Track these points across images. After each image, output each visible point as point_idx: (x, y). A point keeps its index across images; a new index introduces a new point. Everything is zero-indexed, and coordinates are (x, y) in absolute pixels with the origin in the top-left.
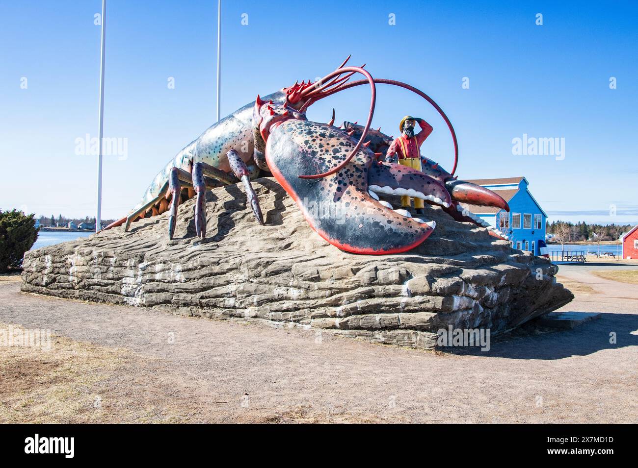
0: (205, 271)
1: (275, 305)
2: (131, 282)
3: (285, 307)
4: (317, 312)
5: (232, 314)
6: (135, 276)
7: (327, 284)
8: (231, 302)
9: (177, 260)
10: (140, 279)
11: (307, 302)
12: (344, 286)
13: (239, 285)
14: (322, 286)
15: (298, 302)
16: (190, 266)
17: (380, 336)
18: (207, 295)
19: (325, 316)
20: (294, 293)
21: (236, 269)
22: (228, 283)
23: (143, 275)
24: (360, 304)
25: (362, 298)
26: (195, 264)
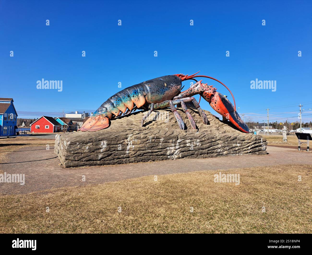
0: (209, 141)
1: (233, 149)
2: (172, 149)
3: (236, 149)
4: (244, 149)
5: (219, 155)
6: (175, 146)
7: (246, 141)
8: (219, 150)
9: (197, 138)
10: (177, 147)
11: (242, 147)
12: (250, 142)
13: (222, 145)
14: (246, 142)
15: (240, 147)
16: (203, 140)
17: (257, 153)
18: (210, 149)
19: (246, 150)
20: (238, 145)
21: (220, 139)
22: (218, 144)
23: (179, 145)
24: (253, 146)
25: (253, 144)
26: (206, 139)
